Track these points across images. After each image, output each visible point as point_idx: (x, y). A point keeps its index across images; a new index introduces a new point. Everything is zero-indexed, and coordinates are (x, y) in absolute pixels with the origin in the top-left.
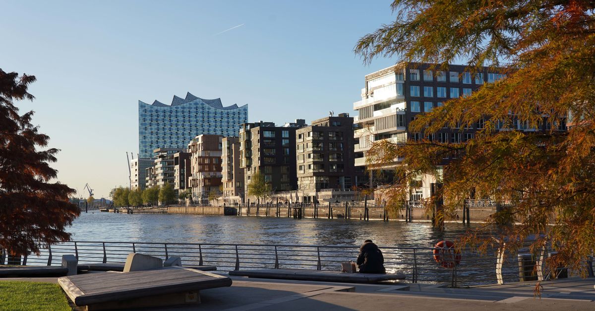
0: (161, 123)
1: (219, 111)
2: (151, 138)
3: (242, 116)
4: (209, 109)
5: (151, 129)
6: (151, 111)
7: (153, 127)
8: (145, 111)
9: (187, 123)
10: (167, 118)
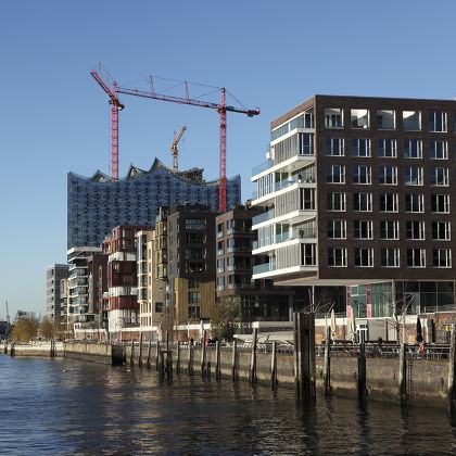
0: (102, 208)
1: (194, 187)
2: (86, 231)
3: (232, 196)
4: (178, 184)
5: (87, 217)
6: (86, 189)
7: (89, 214)
8: (78, 189)
9: (143, 208)
10: (112, 201)
